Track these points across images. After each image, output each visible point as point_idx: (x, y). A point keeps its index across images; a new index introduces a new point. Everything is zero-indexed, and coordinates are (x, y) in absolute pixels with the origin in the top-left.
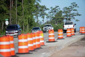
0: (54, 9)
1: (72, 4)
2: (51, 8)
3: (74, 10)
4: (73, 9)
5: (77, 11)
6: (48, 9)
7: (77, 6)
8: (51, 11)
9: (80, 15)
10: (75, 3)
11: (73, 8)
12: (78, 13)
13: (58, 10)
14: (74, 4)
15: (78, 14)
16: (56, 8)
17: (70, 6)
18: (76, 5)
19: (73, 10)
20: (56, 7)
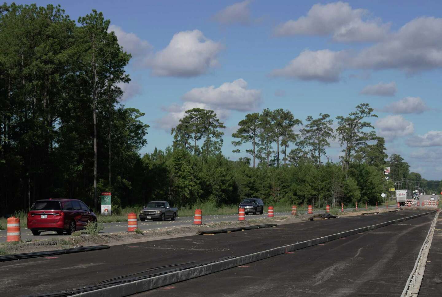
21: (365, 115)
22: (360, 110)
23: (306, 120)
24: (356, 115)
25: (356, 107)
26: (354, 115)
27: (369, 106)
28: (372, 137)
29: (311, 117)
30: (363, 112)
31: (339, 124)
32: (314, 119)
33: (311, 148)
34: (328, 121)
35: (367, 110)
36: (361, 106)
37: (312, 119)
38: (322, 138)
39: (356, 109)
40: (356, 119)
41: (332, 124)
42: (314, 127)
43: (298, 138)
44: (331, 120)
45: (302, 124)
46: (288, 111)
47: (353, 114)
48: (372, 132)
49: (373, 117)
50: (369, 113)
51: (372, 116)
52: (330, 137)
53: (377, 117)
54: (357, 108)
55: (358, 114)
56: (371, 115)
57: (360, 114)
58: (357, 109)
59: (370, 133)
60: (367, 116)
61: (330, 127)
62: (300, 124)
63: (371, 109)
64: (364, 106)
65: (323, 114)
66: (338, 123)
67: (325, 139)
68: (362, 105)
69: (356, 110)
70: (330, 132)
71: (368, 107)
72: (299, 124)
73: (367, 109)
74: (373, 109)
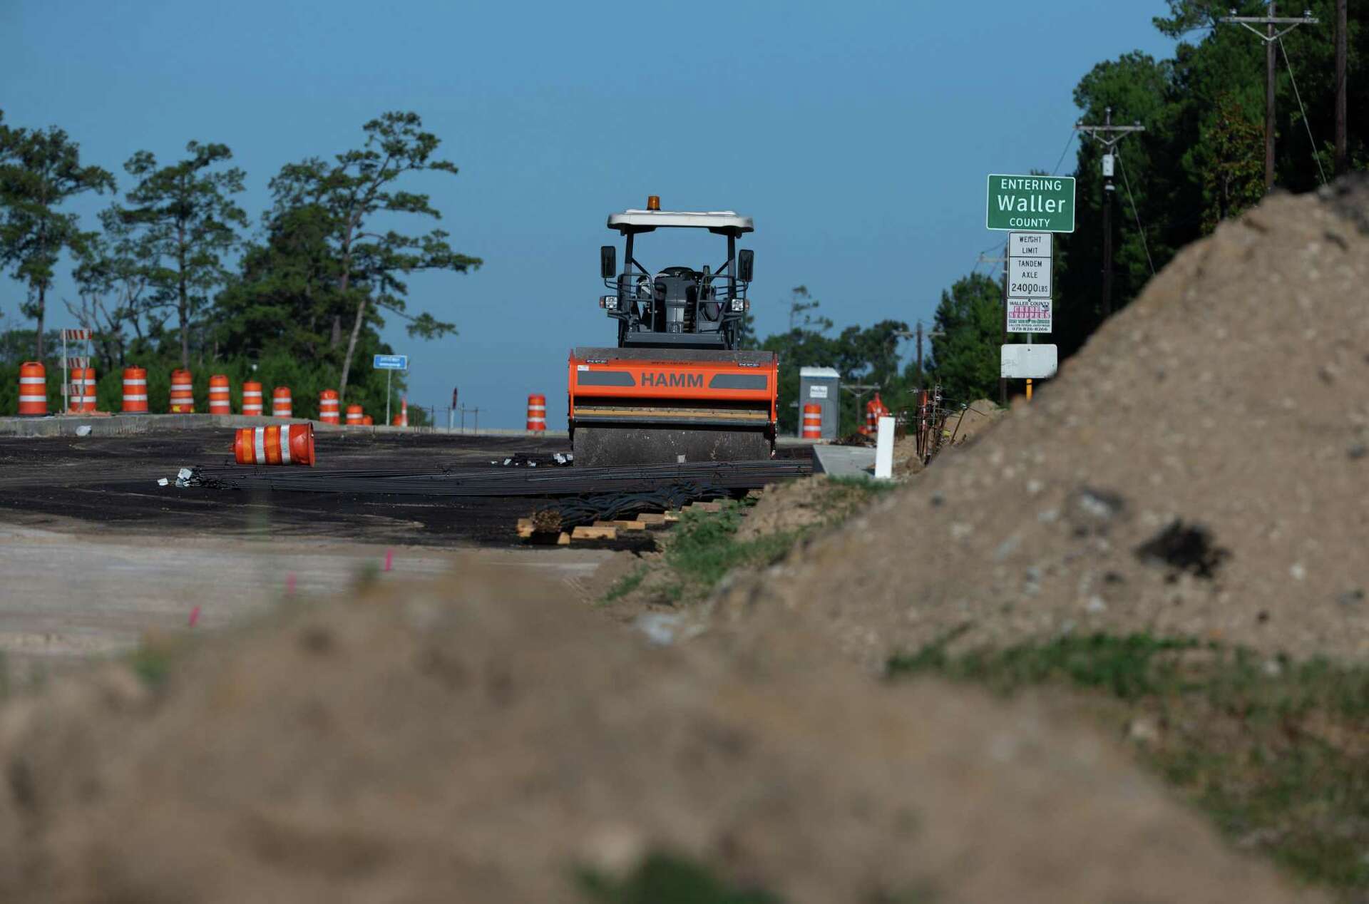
0: (167, 179)
1: (374, 125)
2: (141, 162)
3: (402, 202)
4: (391, 188)
5: (436, 214)
6: (95, 178)
7: (435, 156)
8: (131, 197)
9: (470, 268)
10: (412, 119)
11: (388, 175)
12: (438, 233)
13: (221, 190)
14: (398, 127)
15: (445, 246)
16: (200, 174)
17: (354, 157)
18: (429, 141)
19: (384, 197)
20: (192, 157)
21: (405, 162)
22: (382, 138)
23: (126, 166)
24: (367, 162)
25: (366, 128)
26: (358, 162)
27: (419, 125)
28: (434, 255)
29: (150, 156)
30: (396, 150)
31: (273, 190)
32: (160, 167)
33: (150, 291)
34: (224, 177)
35: (412, 143)
36: (386, 123)
37: (154, 163)
38: (196, 249)
39: (365, 136)
40: (367, 178)
41: (241, 188)
42: (160, 198)
43: (96, 248)
44: (237, 169)
45: (112, 186)
46: (56, 131)
47: (355, 160)
48: (434, 233)
49: (437, 171)
50: (423, 158)
51: (435, 166)
52: (231, 248)
53: (455, 171)
54: (368, 133)
55: (377, 157)
56: (427, 162)
57: (384, 156)
58: (371, 137)
59: (427, 239)
60: (412, 166)
61: (232, 202)
62: (106, 189)
63: (431, 137)
64: (401, 124)
65: (204, 142)
66: (270, 186)
67: (216, 257)
68: (390, 117)
69: (366, 140)
70: (232, 224)
71: (418, 130)
72: (100, 184)
73: (414, 134)
74: (437, 137)
